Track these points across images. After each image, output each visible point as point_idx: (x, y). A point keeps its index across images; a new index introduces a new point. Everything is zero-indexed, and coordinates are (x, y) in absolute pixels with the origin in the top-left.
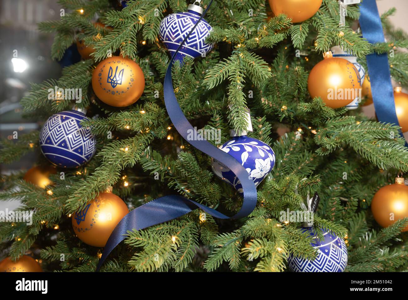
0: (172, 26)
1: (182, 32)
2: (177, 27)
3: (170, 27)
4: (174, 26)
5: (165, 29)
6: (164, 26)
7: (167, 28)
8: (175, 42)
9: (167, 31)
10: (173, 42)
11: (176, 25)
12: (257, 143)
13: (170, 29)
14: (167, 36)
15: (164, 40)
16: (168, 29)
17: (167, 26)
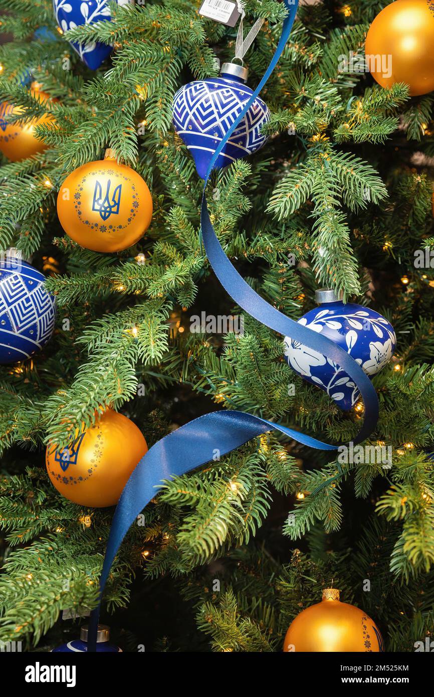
0: (202, 105)
1: (220, 116)
2: (210, 106)
3: (198, 105)
4: (206, 105)
5: (187, 109)
6: (185, 103)
7: (191, 109)
8: (205, 133)
9: (191, 114)
10: (203, 133)
11: (208, 104)
12: (367, 314)
13: (197, 109)
14: (191, 122)
15: (185, 128)
16: (194, 110)
17: (192, 104)
